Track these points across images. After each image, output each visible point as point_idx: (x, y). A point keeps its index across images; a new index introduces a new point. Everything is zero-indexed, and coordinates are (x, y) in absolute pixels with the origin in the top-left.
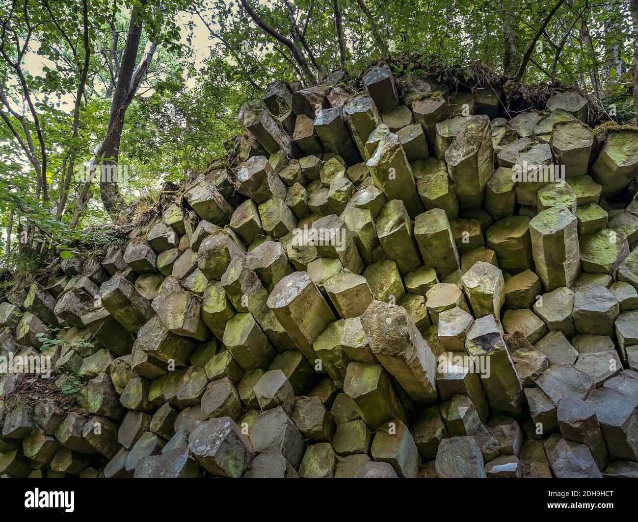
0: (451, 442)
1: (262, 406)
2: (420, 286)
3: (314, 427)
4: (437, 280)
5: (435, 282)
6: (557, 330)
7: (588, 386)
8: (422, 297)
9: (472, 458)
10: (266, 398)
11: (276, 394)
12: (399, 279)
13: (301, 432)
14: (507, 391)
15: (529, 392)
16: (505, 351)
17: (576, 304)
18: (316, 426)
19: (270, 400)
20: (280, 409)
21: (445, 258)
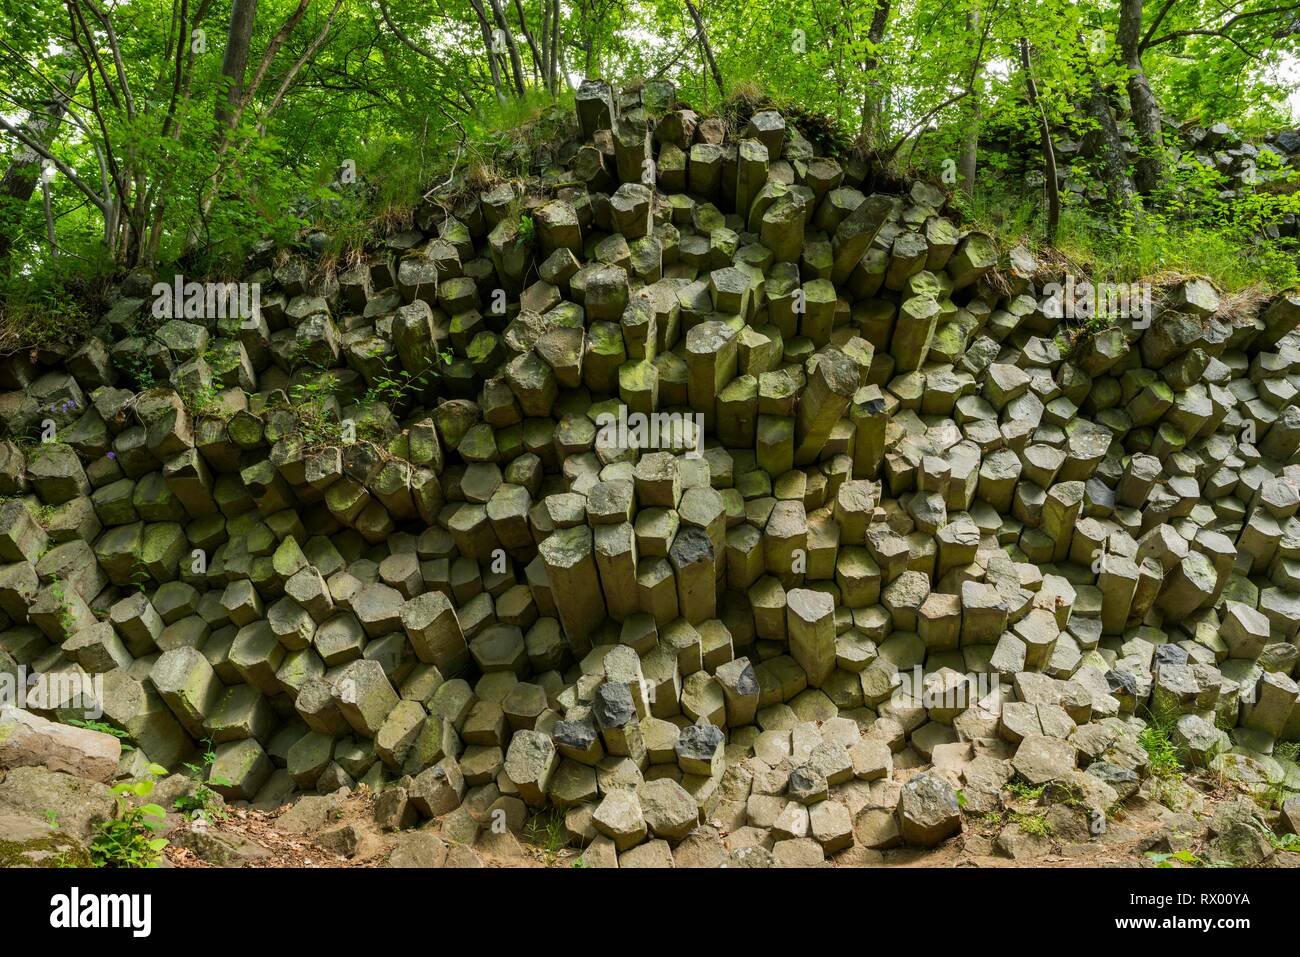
6: (910, 409)
7: (938, 451)
12: (784, 347)
15: (890, 457)
17: (927, 384)
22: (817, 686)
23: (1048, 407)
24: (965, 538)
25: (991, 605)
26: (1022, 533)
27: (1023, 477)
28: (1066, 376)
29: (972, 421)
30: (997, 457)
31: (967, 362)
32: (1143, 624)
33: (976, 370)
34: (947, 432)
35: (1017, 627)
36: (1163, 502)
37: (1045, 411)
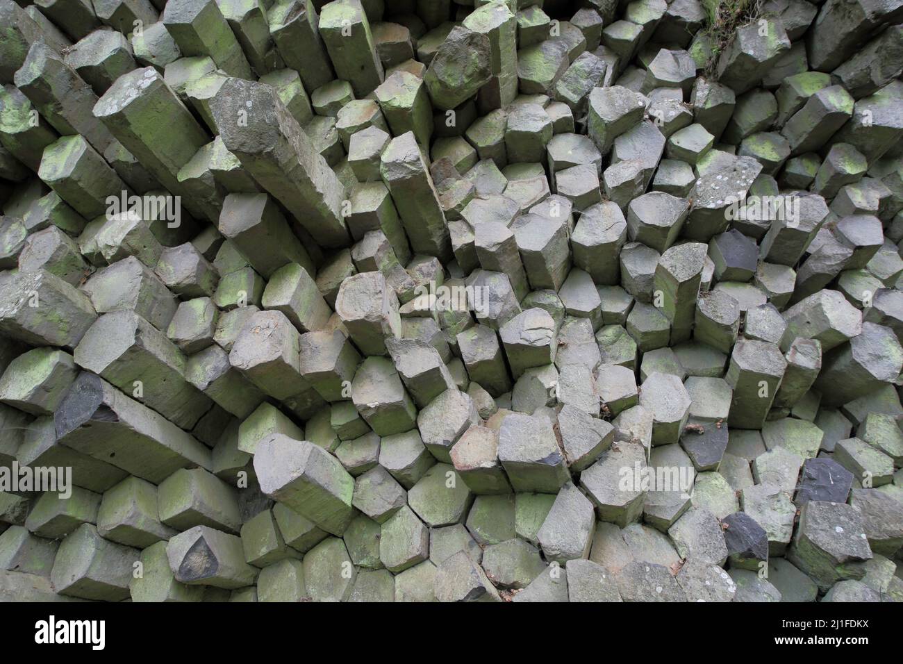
0: (354, 280)
1: (108, 258)
2: (330, 103)
3: (185, 279)
4: (352, 96)
5: (349, 99)
6: (488, 158)
7: (513, 212)
8: (333, 118)
9: (377, 294)
10: (111, 247)
11: (124, 240)
12: (303, 94)
13: (168, 287)
14: (428, 225)
15: (452, 226)
16: (424, 173)
17: (509, 125)
18: (188, 277)
19: (117, 249)
20: (132, 258)
21: (363, 67)
22: (337, 533)
23: (674, 140)
24: (533, 336)
25: (536, 458)
26: (630, 310)
27: (628, 237)
28: (699, 94)
29: (564, 166)
30: (591, 213)
31: (563, 90)
32: (790, 416)
33: (575, 98)
34: (530, 184)
35: (586, 478)
36: (828, 257)
37: (667, 144)
